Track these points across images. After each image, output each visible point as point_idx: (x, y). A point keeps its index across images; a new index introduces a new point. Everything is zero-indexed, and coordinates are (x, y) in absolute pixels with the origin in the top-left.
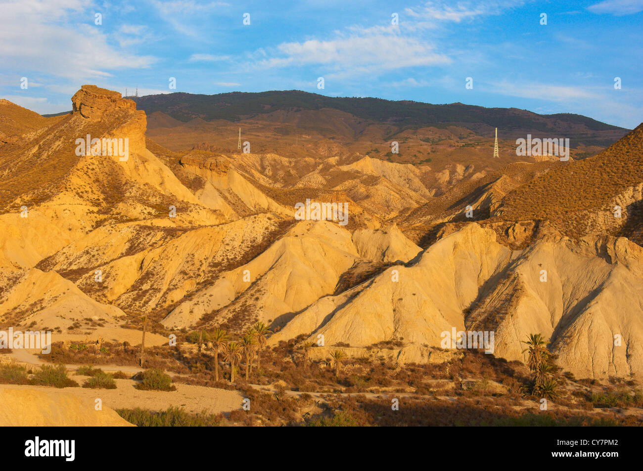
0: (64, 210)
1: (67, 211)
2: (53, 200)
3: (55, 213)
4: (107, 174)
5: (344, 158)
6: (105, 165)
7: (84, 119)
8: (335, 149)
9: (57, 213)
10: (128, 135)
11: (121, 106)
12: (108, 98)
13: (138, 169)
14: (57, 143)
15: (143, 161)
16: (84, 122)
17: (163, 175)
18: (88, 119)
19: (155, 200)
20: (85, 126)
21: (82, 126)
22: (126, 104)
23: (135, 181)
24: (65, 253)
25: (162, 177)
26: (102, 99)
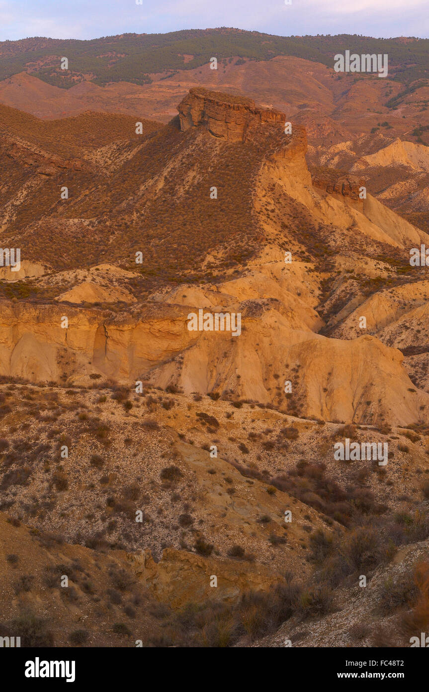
0: (283, 270)
1: (286, 271)
2: (261, 257)
3: (272, 273)
4: (291, 216)
5: (360, 142)
6: (283, 203)
7: (216, 140)
8: (327, 127)
9: (275, 274)
10: (292, 160)
11: (269, 120)
12: (246, 109)
13: (321, 208)
14: (192, 174)
15: (323, 196)
16: (218, 143)
17: (352, 214)
18: (223, 139)
19: (372, 249)
20: (221, 149)
21: (218, 148)
22: (275, 116)
23: (331, 224)
24: (353, 328)
25: (351, 216)
26: (239, 110)
